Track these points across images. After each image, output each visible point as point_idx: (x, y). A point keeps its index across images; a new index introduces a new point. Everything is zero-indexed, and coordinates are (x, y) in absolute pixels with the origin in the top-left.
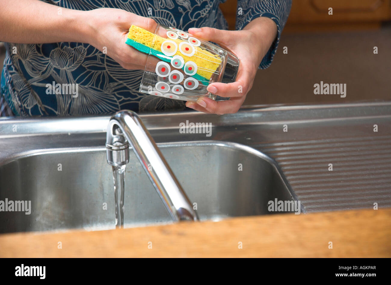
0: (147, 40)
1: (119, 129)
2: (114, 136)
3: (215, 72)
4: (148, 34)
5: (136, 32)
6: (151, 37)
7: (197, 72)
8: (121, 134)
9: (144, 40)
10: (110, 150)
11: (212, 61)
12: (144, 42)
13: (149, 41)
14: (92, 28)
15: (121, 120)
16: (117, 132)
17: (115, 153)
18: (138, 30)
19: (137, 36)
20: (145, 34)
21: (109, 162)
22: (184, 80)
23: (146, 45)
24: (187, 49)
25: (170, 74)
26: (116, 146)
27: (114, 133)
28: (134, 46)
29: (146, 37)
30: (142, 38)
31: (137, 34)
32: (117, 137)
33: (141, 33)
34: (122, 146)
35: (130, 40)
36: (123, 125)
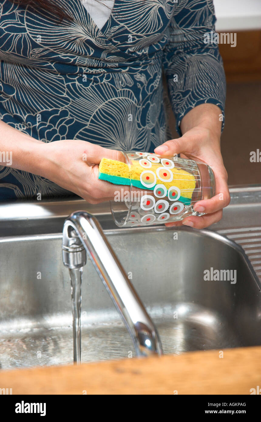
0: (123, 171)
1: (74, 231)
2: (70, 239)
3: (194, 190)
4: (122, 164)
5: (108, 165)
6: (125, 167)
7: (181, 195)
8: (77, 236)
9: (119, 171)
10: (66, 252)
11: (189, 179)
12: (119, 173)
13: (124, 172)
14: (53, 163)
15: (77, 223)
16: (73, 234)
17: (71, 255)
18: (111, 162)
19: (110, 169)
20: (118, 165)
21: (66, 264)
22: (170, 207)
23: (122, 176)
24: (165, 175)
25: (155, 205)
26: (72, 248)
27: (70, 236)
28: (109, 180)
29: (120, 167)
30: (116, 170)
31: (109, 166)
32: (73, 240)
33: (114, 165)
34: (79, 248)
35: (103, 174)
36: (78, 226)
